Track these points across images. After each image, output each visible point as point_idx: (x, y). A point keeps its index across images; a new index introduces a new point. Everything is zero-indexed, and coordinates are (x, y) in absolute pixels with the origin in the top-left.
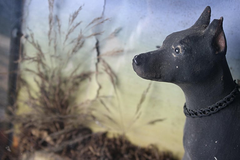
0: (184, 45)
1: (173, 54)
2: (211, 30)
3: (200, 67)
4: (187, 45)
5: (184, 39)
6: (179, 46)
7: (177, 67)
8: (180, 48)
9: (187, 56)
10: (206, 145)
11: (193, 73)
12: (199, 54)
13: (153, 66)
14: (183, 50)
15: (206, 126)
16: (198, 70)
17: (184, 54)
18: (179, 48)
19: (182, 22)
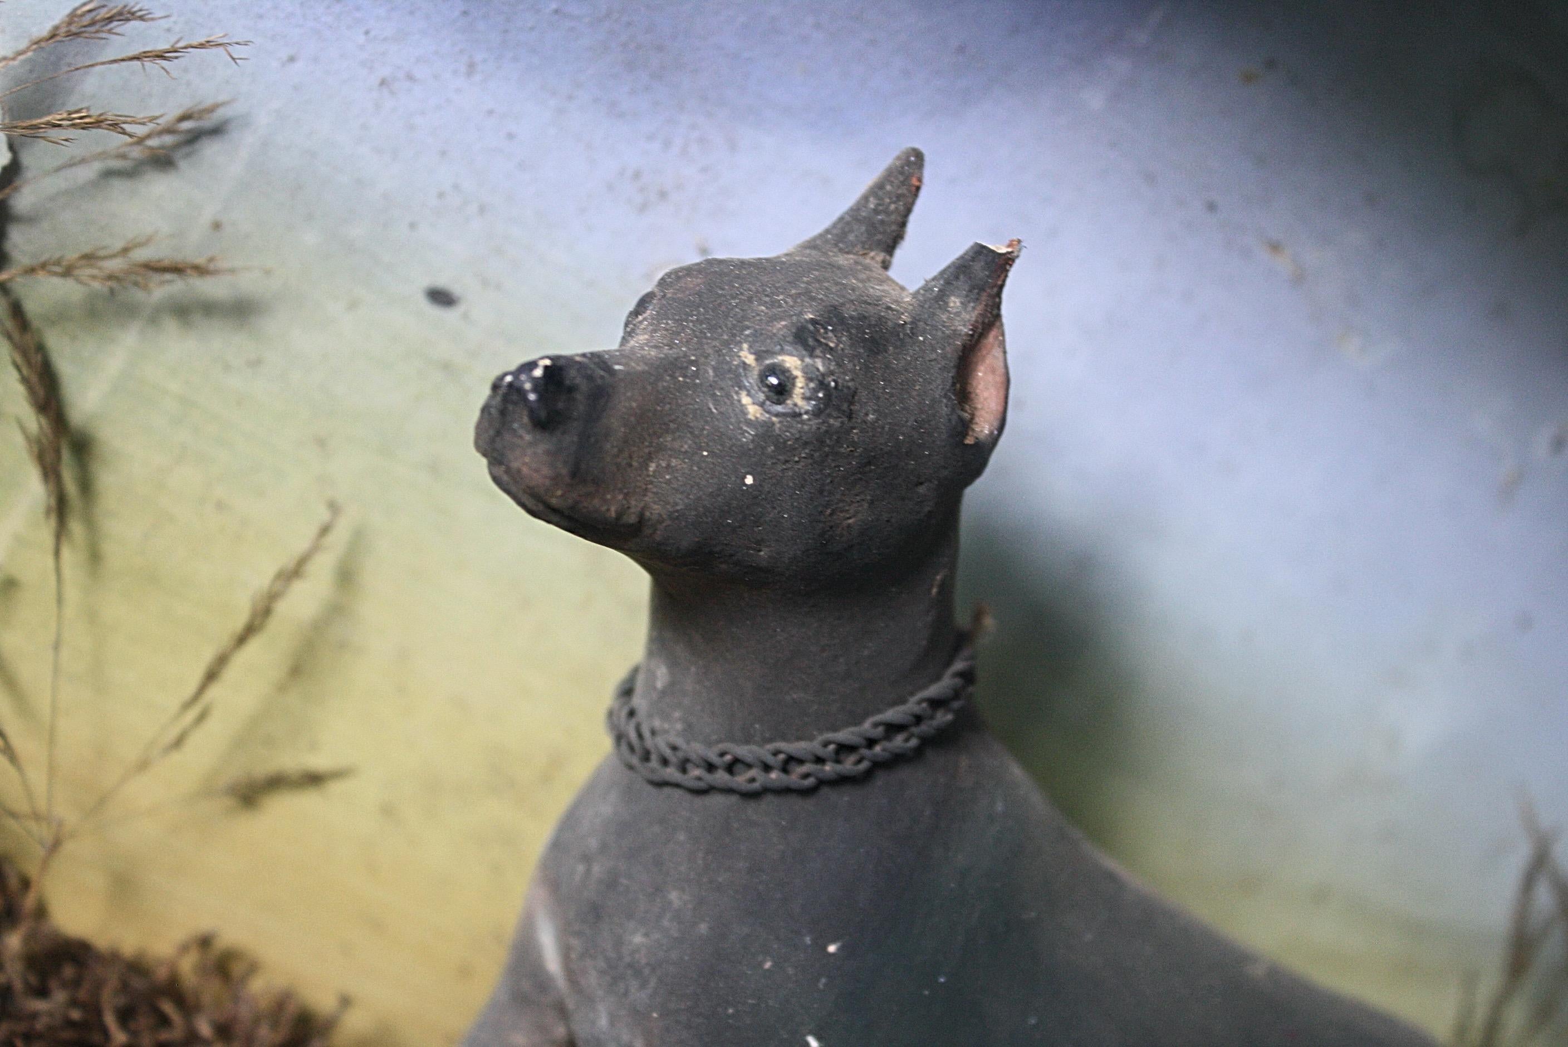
0: (824, 358)
1: (746, 400)
2: (955, 302)
3: (872, 503)
4: (838, 365)
5: (813, 322)
6: (791, 362)
7: (749, 480)
8: (797, 373)
9: (830, 426)
10: (768, 965)
11: (822, 535)
12: (887, 427)
13: (621, 451)
14: (815, 391)
15: (781, 847)
16: (850, 521)
17: (817, 413)
18: (788, 371)
19: (637, 175)
